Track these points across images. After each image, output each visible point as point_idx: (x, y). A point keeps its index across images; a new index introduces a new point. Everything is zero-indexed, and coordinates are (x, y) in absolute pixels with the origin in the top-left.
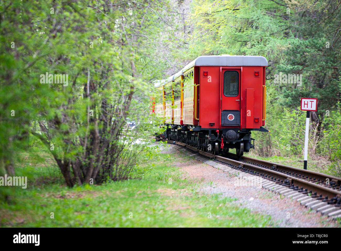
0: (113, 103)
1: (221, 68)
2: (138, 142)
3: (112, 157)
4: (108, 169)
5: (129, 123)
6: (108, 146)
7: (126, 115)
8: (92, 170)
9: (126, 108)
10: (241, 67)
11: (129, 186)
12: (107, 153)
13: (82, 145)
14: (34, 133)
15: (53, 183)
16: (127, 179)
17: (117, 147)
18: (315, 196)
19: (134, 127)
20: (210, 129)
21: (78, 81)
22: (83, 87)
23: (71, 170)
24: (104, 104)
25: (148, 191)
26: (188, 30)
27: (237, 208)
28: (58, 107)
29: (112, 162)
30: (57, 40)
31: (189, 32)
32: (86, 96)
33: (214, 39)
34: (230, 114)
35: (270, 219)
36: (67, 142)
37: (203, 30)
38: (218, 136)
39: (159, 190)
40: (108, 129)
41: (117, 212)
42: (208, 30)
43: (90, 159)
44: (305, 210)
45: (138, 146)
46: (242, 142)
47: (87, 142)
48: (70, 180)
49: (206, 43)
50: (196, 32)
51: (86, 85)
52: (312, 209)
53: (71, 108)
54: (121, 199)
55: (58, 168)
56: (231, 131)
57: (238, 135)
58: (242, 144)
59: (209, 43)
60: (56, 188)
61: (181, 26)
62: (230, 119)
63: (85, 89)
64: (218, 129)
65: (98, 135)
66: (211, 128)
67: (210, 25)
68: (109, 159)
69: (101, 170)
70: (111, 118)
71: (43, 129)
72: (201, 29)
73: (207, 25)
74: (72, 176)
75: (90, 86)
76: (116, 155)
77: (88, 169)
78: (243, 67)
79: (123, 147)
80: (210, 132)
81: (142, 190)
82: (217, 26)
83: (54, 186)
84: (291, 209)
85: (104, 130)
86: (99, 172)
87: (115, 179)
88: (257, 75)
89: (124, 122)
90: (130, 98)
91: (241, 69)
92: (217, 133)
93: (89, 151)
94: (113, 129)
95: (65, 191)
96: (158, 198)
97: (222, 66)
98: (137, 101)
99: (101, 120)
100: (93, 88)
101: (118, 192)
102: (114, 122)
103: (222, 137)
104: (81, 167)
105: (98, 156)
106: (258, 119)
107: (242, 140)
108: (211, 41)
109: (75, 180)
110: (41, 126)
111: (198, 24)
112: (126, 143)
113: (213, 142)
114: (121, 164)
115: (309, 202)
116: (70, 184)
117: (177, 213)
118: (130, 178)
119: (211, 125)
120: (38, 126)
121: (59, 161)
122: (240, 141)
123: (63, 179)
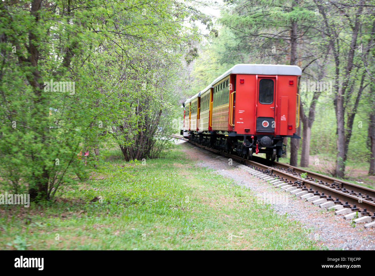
0: (151, 117)
1: (257, 76)
2: (163, 138)
3: (149, 146)
4: (148, 152)
5: (159, 128)
6: (148, 140)
7: (158, 123)
8: (139, 152)
9: (158, 120)
10: (275, 75)
11: (158, 162)
12: (147, 144)
13: (134, 139)
14: (109, 133)
15: (118, 159)
16: (157, 158)
17: (152, 141)
18: (256, 169)
19: (161, 130)
20: (245, 135)
21: (133, 105)
22: (135, 109)
23: (128, 152)
24: (146, 118)
25: (169, 165)
26: (191, 79)
27: (216, 175)
28: (122, 119)
29: (150, 149)
30: (123, 83)
31: (192, 81)
32: (137, 114)
33: (205, 84)
34: (265, 121)
35: (233, 181)
36: (126, 137)
37: (199, 80)
38: (253, 142)
39: (174, 164)
40: (148, 131)
41: (152, 175)
42: (202, 80)
43: (138, 147)
44: (251, 176)
45: (163, 141)
46: (275, 148)
47: (136, 138)
48: (127, 158)
49: (201, 87)
50: (195, 80)
51: (137, 107)
52: (255, 176)
53: (129, 120)
54: (154, 168)
55: (121, 151)
56: (266, 137)
57: (272, 141)
58: (275, 150)
59: (202, 87)
60: (120, 161)
61: (188, 77)
62: (265, 126)
63: (136, 110)
64: (253, 135)
65: (142, 134)
66: (246, 133)
67: (203, 77)
68: (148, 147)
69: (144, 153)
70: (149, 125)
71: (113, 130)
72: (198, 79)
73: (201, 77)
74: (128, 155)
75: (139, 108)
76: (152, 145)
77: (137, 152)
78: (278, 75)
79: (156, 140)
80: (245, 138)
81: (165, 164)
82: (207, 78)
83: (119, 160)
84: (244, 176)
85: (146, 131)
86: (142, 154)
87: (151, 158)
88: (291, 83)
89: (156, 128)
90: (160, 115)
91: (275, 78)
92: (252, 139)
93: (137, 142)
94: (151, 131)
95: (125, 163)
96: (174, 168)
97: (258, 75)
98: (163, 116)
99: (144, 126)
100: (140, 109)
101: (152, 165)
102: (151, 127)
103: (257, 143)
104: (133, 151)
105: (142, 145)
106: (291, 126)
107: (275, 146)
108: (203, 85)
109: (130, 157)
110: (112, 128)
111: (197, 76)
112: (157, 139)
113: (247, 147)
114: (155, 149)
115: (253, 172)
116: (128, 160)
117: (183, 177)
118: (159, 158)
119: (247, 131)
120: (111, 129)
121: (122, 148)
122: (273, 147)
123: (124, 157)
